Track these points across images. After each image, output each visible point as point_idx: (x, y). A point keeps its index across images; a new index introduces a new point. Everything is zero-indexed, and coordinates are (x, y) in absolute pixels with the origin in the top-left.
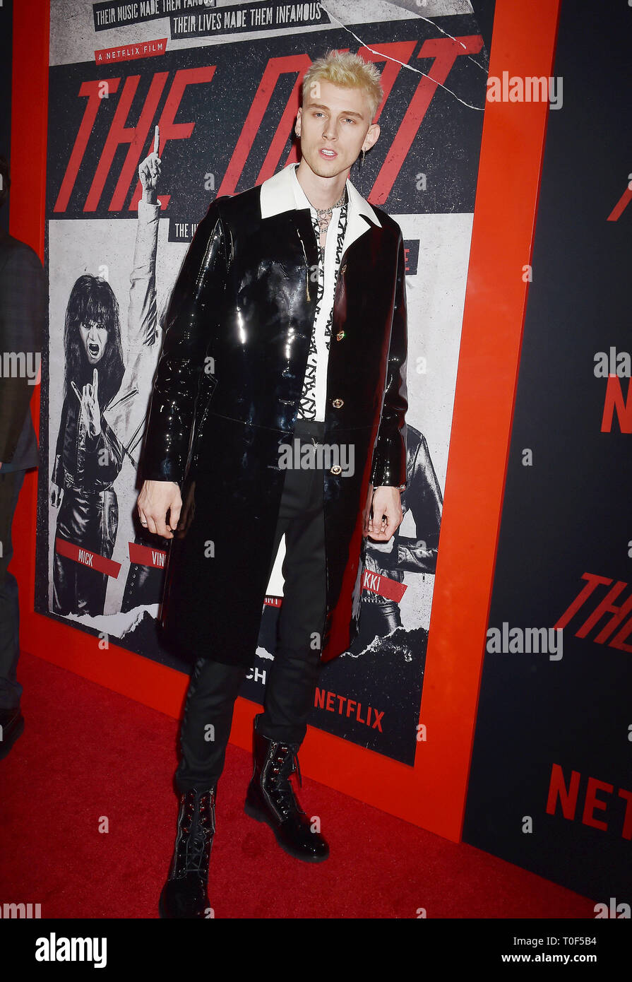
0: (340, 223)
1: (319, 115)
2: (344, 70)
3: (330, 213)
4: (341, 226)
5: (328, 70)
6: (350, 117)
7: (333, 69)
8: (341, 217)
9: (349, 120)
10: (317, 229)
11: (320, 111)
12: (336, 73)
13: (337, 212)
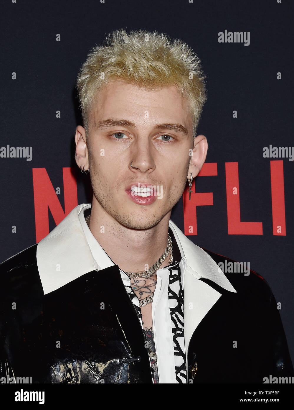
0: (170, 291)
1: (119, 135)
2: (148, 60)
3: (154, 277)
4: (172, 295)
5: (121, 64)
6: (167, 132)
7: (129, 60)
8: (171, 282)
9: (166, 137)
10: (135, 302)
11: (119, 129)
12: (135, 67)
13: (163, 274)
